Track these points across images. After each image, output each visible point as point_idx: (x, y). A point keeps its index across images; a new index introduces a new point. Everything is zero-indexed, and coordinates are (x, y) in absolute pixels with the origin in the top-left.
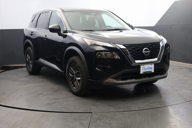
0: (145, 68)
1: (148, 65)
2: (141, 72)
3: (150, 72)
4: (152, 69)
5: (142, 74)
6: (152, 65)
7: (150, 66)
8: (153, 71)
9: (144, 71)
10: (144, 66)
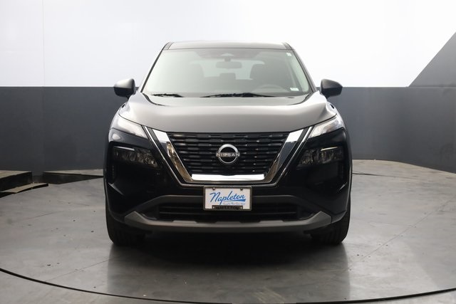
0: (222, 196)
1: (230, 190)
2: (209, 205)
3: (237, 207)
4: (244, 200)
5: (209, 211)
6: (244, 190)
7: (236, 192)
8: (247, 206)
9: (218, 203)
10: (217, 191)
